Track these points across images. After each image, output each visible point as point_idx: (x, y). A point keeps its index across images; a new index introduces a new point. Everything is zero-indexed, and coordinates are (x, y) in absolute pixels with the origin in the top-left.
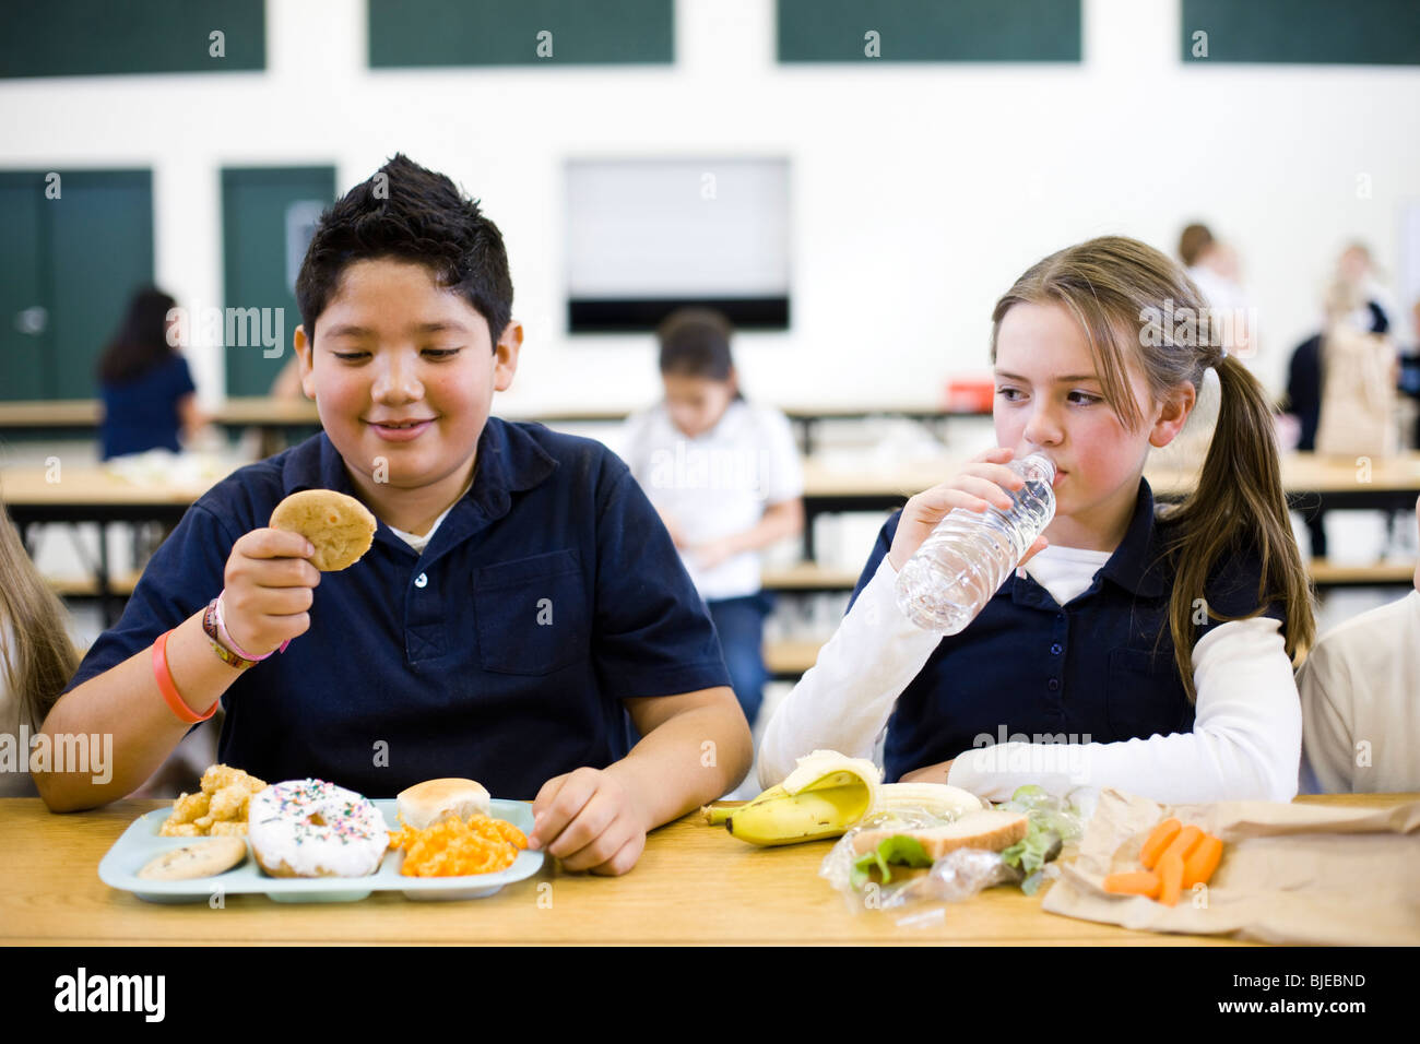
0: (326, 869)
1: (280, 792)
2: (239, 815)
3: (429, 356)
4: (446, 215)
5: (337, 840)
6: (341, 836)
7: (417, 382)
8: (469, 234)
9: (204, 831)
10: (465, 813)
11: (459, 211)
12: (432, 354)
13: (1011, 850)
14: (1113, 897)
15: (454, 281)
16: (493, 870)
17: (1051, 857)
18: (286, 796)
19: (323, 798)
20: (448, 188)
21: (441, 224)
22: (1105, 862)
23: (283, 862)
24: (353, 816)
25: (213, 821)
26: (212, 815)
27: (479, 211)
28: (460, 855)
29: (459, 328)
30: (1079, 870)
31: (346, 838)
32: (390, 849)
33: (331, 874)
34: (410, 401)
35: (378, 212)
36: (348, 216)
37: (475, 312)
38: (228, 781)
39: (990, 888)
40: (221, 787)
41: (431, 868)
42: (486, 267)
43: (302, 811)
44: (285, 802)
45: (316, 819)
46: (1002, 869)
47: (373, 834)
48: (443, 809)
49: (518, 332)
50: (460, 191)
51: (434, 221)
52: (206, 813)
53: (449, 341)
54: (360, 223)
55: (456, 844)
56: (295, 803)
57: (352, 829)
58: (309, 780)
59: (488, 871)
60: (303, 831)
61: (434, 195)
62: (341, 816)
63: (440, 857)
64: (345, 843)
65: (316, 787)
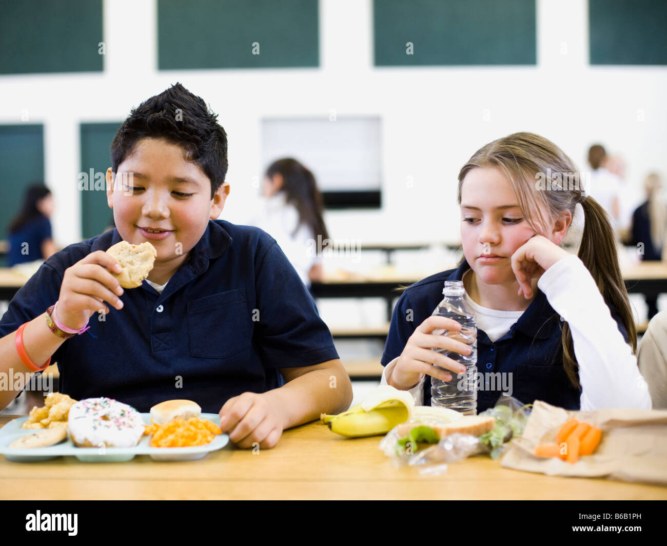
0: (109, 443)
1: (86, 404)
2: (64, 419)
3: (176, 195)
4: (197, 121)
5: (116, 428)
6: (118, 426)
7: (167, 209)
8: (208, 133)
9: (46, 426)
10: (187, 417)
11: (205, 119)
12: (178, 195)
13: (485, 435)
14: (540, 458)
15: (195, 158)
16: (200, 444)
17: (507, 440)
18: (89, 406)
19: (109, 407)
20: (201, 106)
21: (193, 125)
22: (536, 443)
23: (86, 440)
24: (125, 416)
25: (51, 421)
26: (50, 418)
27: (216, 121)
28: (182, 437)
29: (194, 183)
30: (522, 445)
31: (121, 427)
32: (145, 435)
33: (112, 446)
34: (161, 218)
35: (161, 113)
36: (144, 113)
37: (204, 175)
38: (59, 401)
39: (472, 456)
40: (55, 403)
41: (166, 443)
42: (215, 152)
43: (97, 414)
44: (88, 409)
45: (105, 418)
46: (479, 445)
47: (135, 426)
48: (176, 415)
49: (227, 188)
50: (208, 109)
51: (190, 123)
52: (47, 417)
53: (187, 189)
54: (150, 118)
55: (180, 430)
56: (94, 409)
57: (124, 423)
58: (102, 398)
59: (197, 445)
60: (97, 423)
61: (193, 109)
62: (118, 416)
63: (171, 437)
64: (120, 429)
65: (106, 402)
